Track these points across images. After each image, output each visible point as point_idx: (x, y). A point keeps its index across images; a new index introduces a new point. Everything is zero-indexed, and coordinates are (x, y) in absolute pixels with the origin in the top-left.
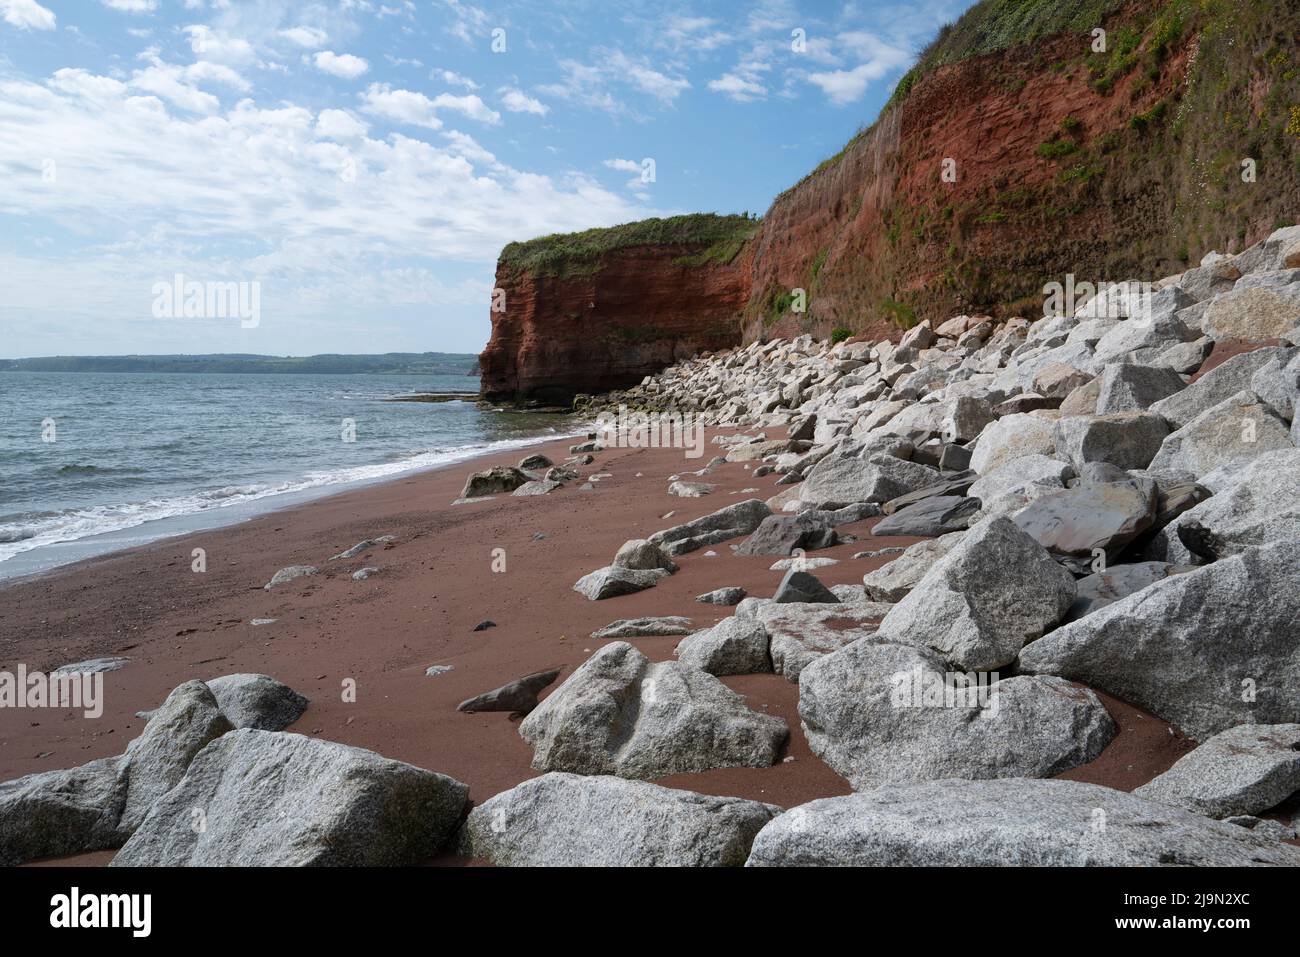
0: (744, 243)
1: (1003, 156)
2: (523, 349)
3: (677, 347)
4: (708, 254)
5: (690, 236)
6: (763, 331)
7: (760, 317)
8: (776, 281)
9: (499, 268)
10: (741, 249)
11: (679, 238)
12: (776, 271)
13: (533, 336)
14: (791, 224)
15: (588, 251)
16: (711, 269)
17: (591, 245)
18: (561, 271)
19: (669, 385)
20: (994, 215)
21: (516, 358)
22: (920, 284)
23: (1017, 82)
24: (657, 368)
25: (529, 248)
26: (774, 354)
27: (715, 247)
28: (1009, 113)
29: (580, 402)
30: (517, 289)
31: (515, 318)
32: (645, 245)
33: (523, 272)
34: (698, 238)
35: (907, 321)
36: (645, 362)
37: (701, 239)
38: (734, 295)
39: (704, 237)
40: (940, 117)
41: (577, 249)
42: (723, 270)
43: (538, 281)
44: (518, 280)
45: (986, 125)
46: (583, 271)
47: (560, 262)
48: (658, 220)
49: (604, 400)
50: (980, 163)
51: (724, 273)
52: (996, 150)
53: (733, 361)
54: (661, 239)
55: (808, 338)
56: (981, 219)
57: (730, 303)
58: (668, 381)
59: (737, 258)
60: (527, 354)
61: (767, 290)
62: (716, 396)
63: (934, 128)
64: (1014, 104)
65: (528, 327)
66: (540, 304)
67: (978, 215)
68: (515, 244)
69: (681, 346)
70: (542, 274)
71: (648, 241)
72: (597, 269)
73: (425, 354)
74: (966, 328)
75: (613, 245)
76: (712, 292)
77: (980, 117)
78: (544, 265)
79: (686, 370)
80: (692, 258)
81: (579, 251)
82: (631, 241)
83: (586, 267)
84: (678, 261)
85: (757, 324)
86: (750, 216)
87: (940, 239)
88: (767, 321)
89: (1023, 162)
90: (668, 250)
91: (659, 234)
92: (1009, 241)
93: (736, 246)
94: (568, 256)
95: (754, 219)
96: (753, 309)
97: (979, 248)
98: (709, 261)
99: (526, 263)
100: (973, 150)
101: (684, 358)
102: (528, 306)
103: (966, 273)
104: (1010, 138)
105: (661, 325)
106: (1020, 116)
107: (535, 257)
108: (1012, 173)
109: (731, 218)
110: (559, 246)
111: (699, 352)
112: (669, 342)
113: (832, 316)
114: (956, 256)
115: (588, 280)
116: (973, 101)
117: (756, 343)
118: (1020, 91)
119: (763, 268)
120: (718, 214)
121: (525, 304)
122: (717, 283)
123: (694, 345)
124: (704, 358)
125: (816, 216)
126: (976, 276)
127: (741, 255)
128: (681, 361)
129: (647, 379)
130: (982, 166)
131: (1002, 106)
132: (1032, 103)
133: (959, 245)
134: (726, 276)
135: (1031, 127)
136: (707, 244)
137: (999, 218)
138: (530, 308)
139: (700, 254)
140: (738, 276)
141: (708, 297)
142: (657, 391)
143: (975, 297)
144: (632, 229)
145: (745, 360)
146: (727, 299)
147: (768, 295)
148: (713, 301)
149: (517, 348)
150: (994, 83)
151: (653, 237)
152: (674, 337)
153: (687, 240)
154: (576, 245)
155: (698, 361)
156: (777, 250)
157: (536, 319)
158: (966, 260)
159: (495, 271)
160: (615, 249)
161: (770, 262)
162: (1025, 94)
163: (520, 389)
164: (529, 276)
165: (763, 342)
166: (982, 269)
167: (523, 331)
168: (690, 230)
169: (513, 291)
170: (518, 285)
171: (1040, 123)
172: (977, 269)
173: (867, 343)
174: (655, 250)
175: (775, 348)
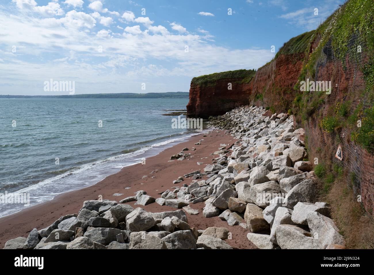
0: (252, 78)
1: (292, 78)
2: (197, 105)
3: (235, 104)
4: (243, 80)
5: (239, 76)
6: (254, 103)
7: (253, 100)
8: (257, 90)
9: (191, 84)
10: (251, 80)
11: (236, 76)
12: (257, 88)
13: (199, 101)
14: (261, 77)
15: (213, 80)
16: (244, 84)
17: (214, 78)
18: (206, 85)
19: (232, 115)
20: (289, 91)
21: (195, 107)
22: (277, 104)
23: (295, 62)
24: (230, 110)
25: (198, 79)
26: (254, 111)
27: (245, 79)
28: (293, 69)
29: (211, 119)
30: (196, 89)
31: (195, 97)
32: (227, 78)
33: (197, 85)
34: (241, 76)
35: (273, 112)
36: (227, 108)
37: (241, 77)
38: (249, 91)
39: (242, 76)
40: (282, 66)
41: (210, 79)
42: (247, 85)
43: (201, 88)
44: (196, 87)
45: (289, 71)
46: (212, 85)
47: (206, 83)
48: (231, 71)
49: (216, 118)
50: (287, 79)
51: (247, 86)
52: (290, 77)
53: (246, 111)
54: (232, 77)
55: (262, 107)
56: (287, 92)
57: (249, 93)
58: (232, 114)
59: (250, 82)
60: (198, 106)
61: (255, 93)
62: (238, 122)
63: (281, 68)
64: (294, 67)
65: (198, 99)
66: (201, 93)
67: (286, 91)
68: (195, 78)
69: (236, 104)
70: (201, 86)
71: (228, 77)
72: (215, 84)
73: (177, 92)
74: (283, 116)
75: (219, 78)
76: (244, 90)
77: (288, 69)
78: (202, 83)
79: (237, 111)
80: (239, 81)
81: (211, 80)
82: (224, 77)
83: (212, 84)
84: (235, 82)
85: (253, 101)
86: (255, 70)
87: (280, 95)
88: (255, 101)
89: (295, 80)
90: (233, 79)
91: (231, 75)
92: (292, 97)
93: (250, 79)
94: (208, 81)
95: (256, 71)
96: (252, 97)
97: (287, 98)
98: (243, 82)
99: (198, 83)
100: (286, 76)
101: (237, 107)
102: (198, 94)
103: (284, 103)
104: (293, 75)
105: (231, 98)
106: (295, 70)
107: (200, 82)
108: (293, 82)
109: (250, 71)
110: (206, 79)
111: (241, 106)
112: (233, 103)
113: (267, 103)
114: (283, 99)
115: (213, 87)
116: (287, 64)
117: (252, 106)
118: (295, 64)
119: (255, 86)
120: (246, 70)
121: (197, 93)
122: (245, 88)
123: (239, 104)
124: (242, 107)
125: (265, 76)
126: (286, 104)
127: (251, 81)
128: (236, 108)
129: (227, 113)
130: (288, 80)
131: (292, 67)
132: (297, 67)
133: (283, 97)
134: (248, 86)
135: (297, 73)
136: (243, 78)
137: (290, 92)
138: (199, 94)
139: (241, 80)
140: (250, 86)
141: (243, 92)
142: (229, 117)
143: (286, 109)
144: (224, 74)
145: (249, 111)
146: (248, 92)
147: (255, 94)
148: (244, 93)
149: (196, 104)
150: (291, 61)
151: (229, 76)
152: (235, 101)
153: (238, 77)
154: (210, 78)
155: (240, 108)
156: (258, 83)
157: (200, 97)
158: (284, 100)
159: (190, 84)
160: (219, 79)
161: (256, 86)
162: (296, 65)
163: (196, 114)
164: (198, 86)
165: (254, 106)
166: (287, 103)
167: (197, 100)
168: (239, 74)
169: (195, 90)
170: (196, 88)
171: (299, 72)
172: (286, 103)
173: (265, 116)
174: (229, 79)
175: (255, 109)
